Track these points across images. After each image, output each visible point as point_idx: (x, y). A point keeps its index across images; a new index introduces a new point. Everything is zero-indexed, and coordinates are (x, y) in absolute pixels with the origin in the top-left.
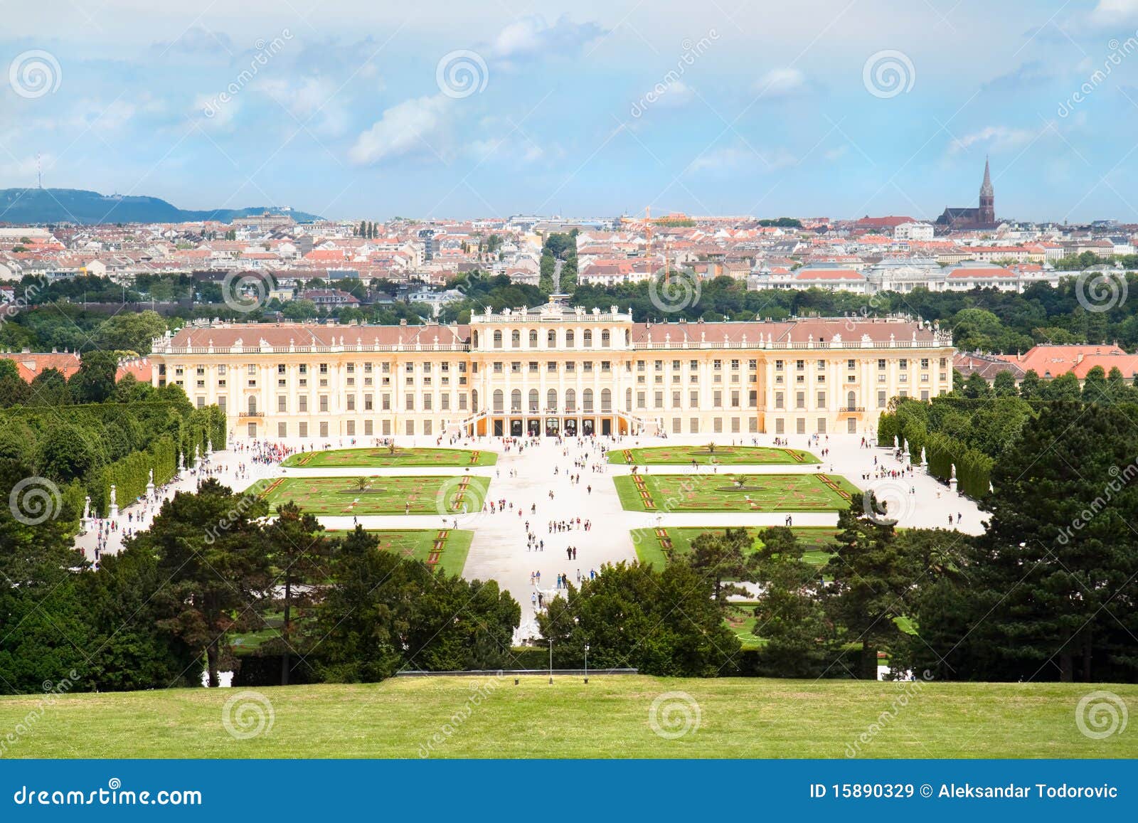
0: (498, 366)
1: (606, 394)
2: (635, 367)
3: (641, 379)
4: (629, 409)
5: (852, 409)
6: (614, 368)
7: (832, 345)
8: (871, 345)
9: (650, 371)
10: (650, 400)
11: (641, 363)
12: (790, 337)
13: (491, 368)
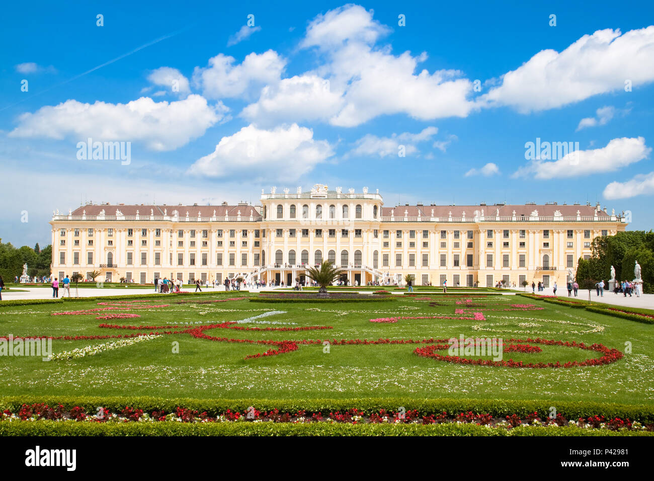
0: (280, 232)
1: (358, 254)
2: (381, 235)
3: (386, 244)
4: (376, 266)
5: (546, 268)
6: (364, 234)
7: (531, 219)
8: (562, 219)
9: (393, 238)
10: (392, 260)
11: (386, 232)
12: (498, 212)
13: (274, 234)
